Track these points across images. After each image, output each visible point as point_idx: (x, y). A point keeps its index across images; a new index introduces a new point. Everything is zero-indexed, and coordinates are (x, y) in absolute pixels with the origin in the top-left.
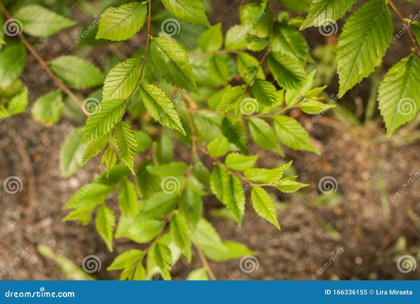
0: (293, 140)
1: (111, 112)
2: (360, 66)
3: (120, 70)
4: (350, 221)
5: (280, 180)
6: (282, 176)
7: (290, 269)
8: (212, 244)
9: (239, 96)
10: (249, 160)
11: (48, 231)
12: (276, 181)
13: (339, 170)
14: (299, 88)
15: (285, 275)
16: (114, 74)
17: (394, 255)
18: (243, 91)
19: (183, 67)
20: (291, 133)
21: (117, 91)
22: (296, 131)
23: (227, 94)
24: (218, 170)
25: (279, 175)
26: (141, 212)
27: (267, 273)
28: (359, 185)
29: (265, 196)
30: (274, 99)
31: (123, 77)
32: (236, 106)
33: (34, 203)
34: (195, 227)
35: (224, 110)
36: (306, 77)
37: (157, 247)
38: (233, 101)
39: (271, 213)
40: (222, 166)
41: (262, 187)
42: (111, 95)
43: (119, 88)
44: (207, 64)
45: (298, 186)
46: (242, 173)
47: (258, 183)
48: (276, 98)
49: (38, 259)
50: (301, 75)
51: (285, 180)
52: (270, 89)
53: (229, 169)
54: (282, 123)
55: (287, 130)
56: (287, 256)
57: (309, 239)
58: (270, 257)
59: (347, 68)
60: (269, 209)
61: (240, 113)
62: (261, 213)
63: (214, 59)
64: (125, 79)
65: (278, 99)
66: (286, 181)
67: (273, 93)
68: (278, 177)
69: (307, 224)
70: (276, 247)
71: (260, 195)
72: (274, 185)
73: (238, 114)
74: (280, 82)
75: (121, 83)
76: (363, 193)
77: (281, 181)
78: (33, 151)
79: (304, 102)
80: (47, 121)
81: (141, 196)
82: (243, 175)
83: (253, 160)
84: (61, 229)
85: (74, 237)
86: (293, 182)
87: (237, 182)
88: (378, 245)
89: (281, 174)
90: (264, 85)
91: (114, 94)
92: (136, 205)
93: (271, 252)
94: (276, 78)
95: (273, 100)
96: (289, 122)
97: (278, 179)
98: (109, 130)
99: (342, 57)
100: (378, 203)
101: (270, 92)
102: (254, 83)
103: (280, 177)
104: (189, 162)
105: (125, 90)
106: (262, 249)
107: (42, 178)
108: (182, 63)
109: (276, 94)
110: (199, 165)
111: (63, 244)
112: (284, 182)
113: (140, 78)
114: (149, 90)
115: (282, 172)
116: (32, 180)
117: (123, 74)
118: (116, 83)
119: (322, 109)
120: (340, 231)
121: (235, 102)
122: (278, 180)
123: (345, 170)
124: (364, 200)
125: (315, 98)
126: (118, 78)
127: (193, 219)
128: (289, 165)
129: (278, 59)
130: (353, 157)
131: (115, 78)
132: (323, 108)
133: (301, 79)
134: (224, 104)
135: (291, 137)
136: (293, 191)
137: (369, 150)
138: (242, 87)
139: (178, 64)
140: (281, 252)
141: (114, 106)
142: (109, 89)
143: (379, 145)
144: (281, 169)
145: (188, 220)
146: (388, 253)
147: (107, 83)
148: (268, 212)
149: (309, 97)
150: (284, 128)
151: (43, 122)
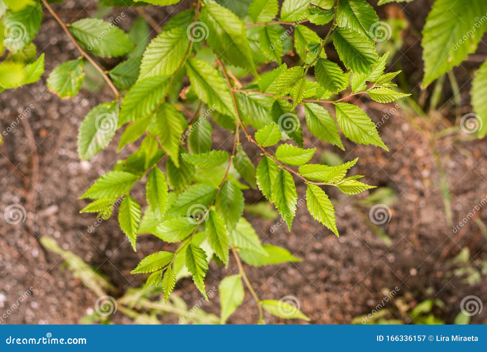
0: (357, 132)
1: (152, 91)
2: (451, 53)
3: (164, 40)
4: (405, 225)
5: (343, 179)
6: (345, 175)
7: (334, 278)
8: (250, 247)
9: (299, 78)
10: (305, 153)
11: (53, 220)
12: (338, 180)
13: (395, 165)
14: (369, 72)
15: (327, 285)
16: (157, 45)
17: (454, 268)
18: (304, 72)
19: (239, 42)
20: (355, 124)
21: (158, 66)
22: (361, 122)
23: (285, 74)
24: (266, 162)
25: (342, 173)
26: (172, 206)
27: (307, 281)
28: (418, 184)
29: (322, 196)
30: (340, 84)
31: (166, 49)
32: (295, 90)
33: (37, 186)
34: (234, 228)
35: (281, 93)
36: (378, 59)
37: (190, 248)
38: (292, 85)
39: (329, 217)
40: (270, 158)
41: (319, 186)
42: (150, 70)
43: (161, 62)
44: (257, 36)
45: (364, 187)
46: (296, 168)
47: (315, 181)
48: (342, 82)
49: (39, 252)
50: (372, 57)
51: (348, 179)
52: (336, 72)
53: (280, 162)
54: (345, 111)
55: (350, 120)
56: (331, 262)
57: (356, 244)
58: (312, 263)
59: (435, 53)
60: (327, 212)
61: (299, 98)
62: (318, 217)
63: (266, 31)
64: (169, 51)
65: (344, 84)
66: (350, 181)
67: (339, 77)
68: (340, 175)
69: (355, 226)
70: (318, 252)
71: (316, 195)
72: (335, 185)
73: (297, 100)
74: (347, 63)
75: (164, 57)
76: (421, 194)
77: (343, 181)
78: (38, 125)
79: (374, 88)
80: (64, 95)
81: (172, 188)
82: (297, 171)
83: (309, 153)
84: (68, 219)
85: (83, 228)
86: (357, 183)
87: (289, 178)
88: (437, 256)
89: (344, 172)
90: (328, 67)
91: (154, 69)
92: (166, 199)
93: (313, 257)
94: (342, 58)
95: (338, 85)
96: (353, 111)
97: (340, 178)
98: (149, 112)
99: (430, 41)
100: (440, 207)
101: (336, 75)
102: (317, 63)
103: (342, 175)
104: (231, 151)
105: (168, 65)
106: (302, 254)
107: (48, 158)
108: (238, 37)
109: (342, 78)
110: (242, 154)
111: (69, 236)
112: (347, 182)
113: (187, 53)
114: (199, 66)
115: (345, 170)
116: (36, 160)
117: (167, 45)
118: (158, 56)
119: (393, 98)
120: (392, 237)
121: (294, 86)
122: (340, 180)
123: (402, 165)
124: (422, 202)
125: (386, 85)
126: (160, 50)
127: (231, 218)
128: (354, 162)
129: (345, 36)
130: (413, 150)
131: (156, 50)
132: (396, 97)
133: (372, 62)
134: (281, 86)
135: (355, 128)
136: (356, 193)
137: (431, 143)
138: (303, 68)
139: (232, 37)
140: (323, 257)
141: (155, 83)
142: (149, 62)
143: (443, 138)
144: (345, 166)
145: (226, 219)
146: (448, 264)
147: (146, 56)
148: (326, 215)
149: (380, 83)
150: (347, 117)
151: (59, 95)
